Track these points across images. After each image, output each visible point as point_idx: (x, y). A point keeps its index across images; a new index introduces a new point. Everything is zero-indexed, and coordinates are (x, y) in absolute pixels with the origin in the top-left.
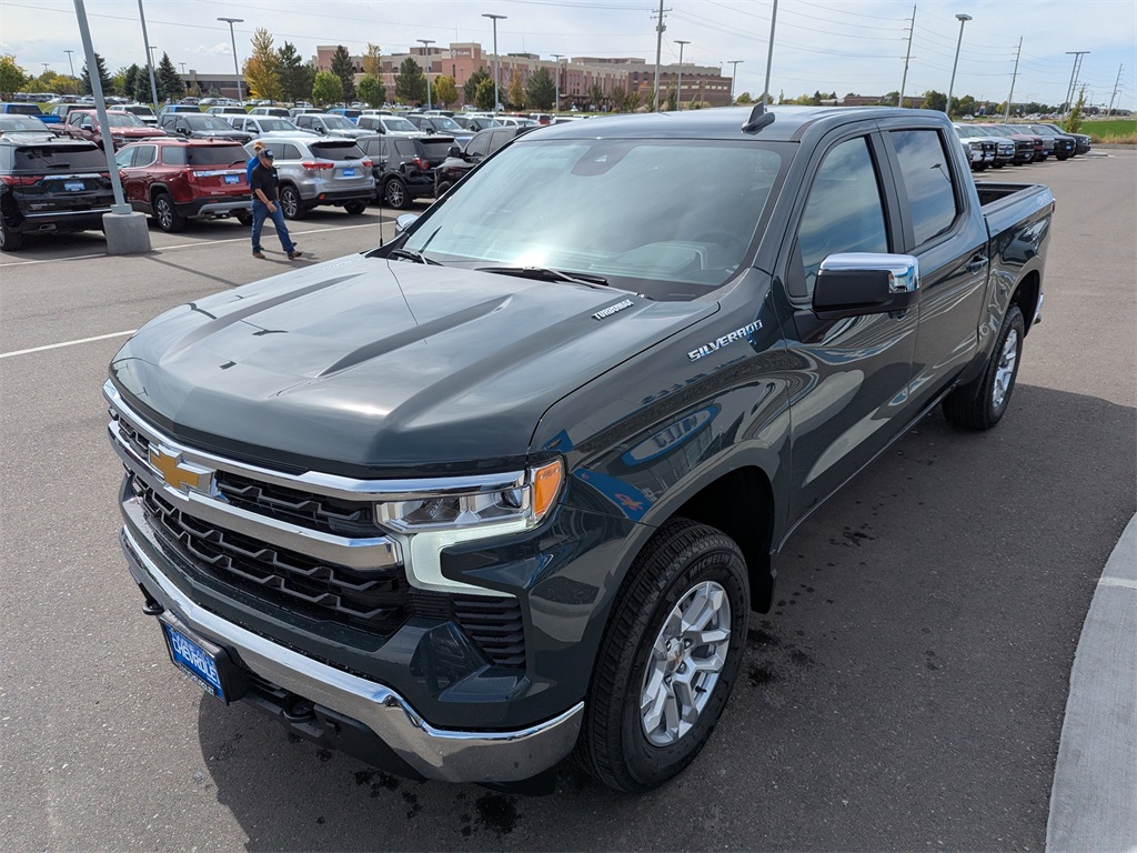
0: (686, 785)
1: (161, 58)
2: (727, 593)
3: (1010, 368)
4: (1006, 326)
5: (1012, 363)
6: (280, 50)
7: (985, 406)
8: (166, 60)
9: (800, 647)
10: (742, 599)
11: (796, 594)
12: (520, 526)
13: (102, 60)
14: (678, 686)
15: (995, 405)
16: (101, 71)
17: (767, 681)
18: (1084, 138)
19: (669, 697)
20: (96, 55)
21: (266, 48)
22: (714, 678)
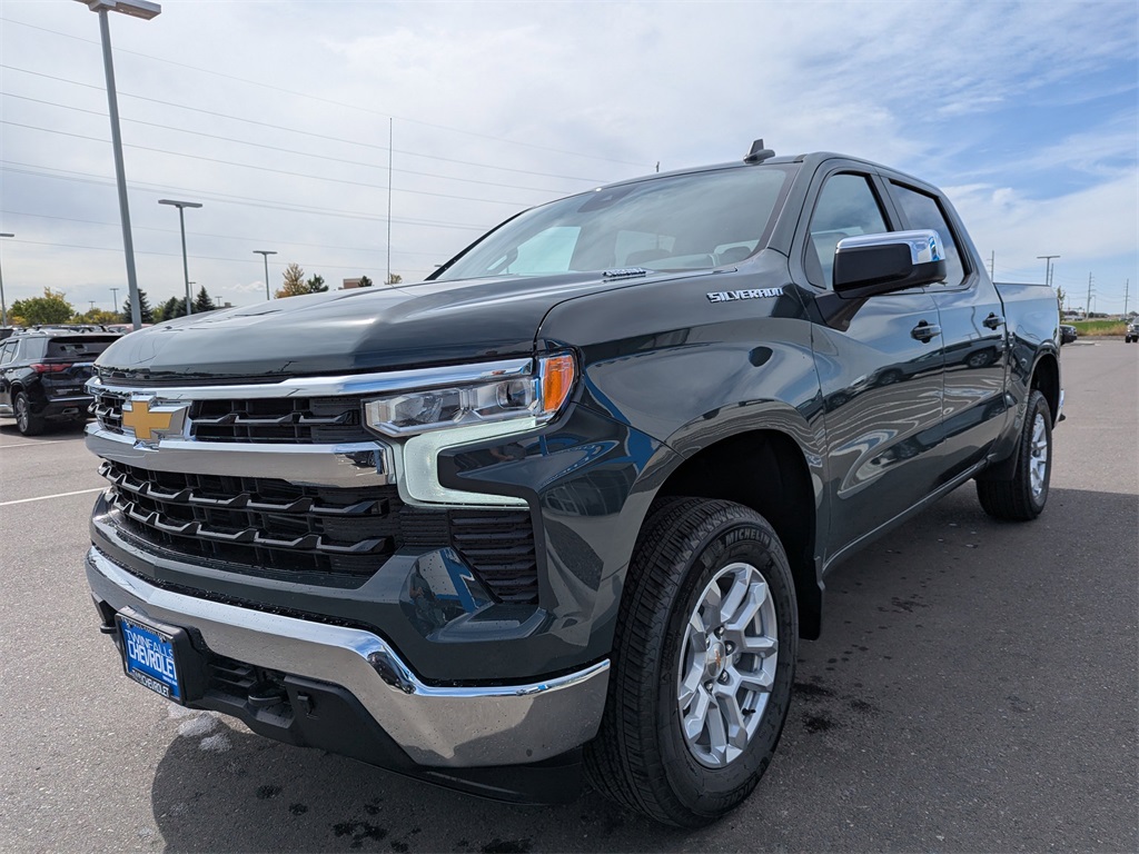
0: (740, 826)
1: (199, 291)
2: (770, 588)
3: (1043, 458)
4: (1033, 406)
5: (1044, 452)
6: (309, 282)
7: (1025, 491)
8: (203, 292)
9: (859, 697)
10: (788, 602)
11: (847, 653)
12: (529, 424)
13: (144, 294)
14: (721, 698)
15: (1035, 494)
16: (142, 304)
17: (825, 729)
18: (1069, 329)
19: (711, 706)
20: (139, 290)
21: (296, 280)
22: (763, 698)
